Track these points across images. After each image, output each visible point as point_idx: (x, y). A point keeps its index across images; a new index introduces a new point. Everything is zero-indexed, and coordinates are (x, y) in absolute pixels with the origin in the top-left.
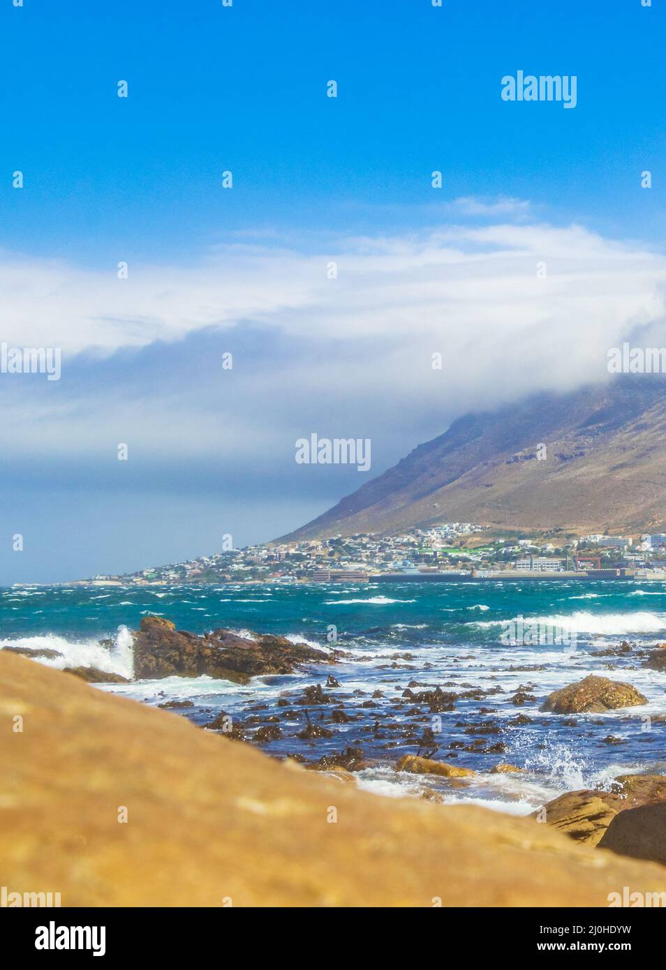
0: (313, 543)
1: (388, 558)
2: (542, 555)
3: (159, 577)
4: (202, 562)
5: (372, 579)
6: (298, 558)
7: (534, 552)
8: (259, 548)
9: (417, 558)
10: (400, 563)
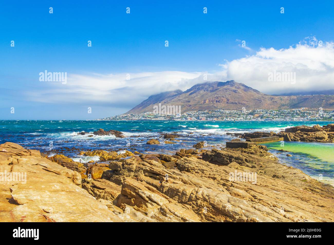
0: (129, 115)
1: (139, 117)
2: (162, 117)
3: (107, 119)
4: (112, 117)
5: (137, 120)
6: (126, 117)
7: (161, 116)
8: (121, 115)
9: (143, 117)
10: (141, 118)
